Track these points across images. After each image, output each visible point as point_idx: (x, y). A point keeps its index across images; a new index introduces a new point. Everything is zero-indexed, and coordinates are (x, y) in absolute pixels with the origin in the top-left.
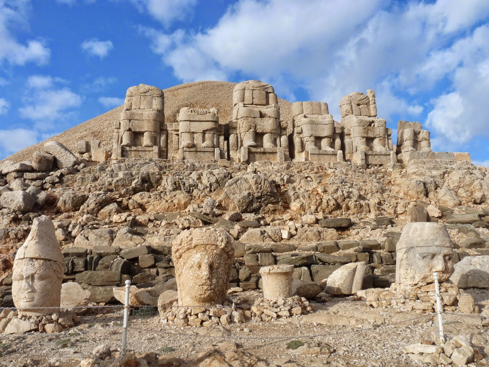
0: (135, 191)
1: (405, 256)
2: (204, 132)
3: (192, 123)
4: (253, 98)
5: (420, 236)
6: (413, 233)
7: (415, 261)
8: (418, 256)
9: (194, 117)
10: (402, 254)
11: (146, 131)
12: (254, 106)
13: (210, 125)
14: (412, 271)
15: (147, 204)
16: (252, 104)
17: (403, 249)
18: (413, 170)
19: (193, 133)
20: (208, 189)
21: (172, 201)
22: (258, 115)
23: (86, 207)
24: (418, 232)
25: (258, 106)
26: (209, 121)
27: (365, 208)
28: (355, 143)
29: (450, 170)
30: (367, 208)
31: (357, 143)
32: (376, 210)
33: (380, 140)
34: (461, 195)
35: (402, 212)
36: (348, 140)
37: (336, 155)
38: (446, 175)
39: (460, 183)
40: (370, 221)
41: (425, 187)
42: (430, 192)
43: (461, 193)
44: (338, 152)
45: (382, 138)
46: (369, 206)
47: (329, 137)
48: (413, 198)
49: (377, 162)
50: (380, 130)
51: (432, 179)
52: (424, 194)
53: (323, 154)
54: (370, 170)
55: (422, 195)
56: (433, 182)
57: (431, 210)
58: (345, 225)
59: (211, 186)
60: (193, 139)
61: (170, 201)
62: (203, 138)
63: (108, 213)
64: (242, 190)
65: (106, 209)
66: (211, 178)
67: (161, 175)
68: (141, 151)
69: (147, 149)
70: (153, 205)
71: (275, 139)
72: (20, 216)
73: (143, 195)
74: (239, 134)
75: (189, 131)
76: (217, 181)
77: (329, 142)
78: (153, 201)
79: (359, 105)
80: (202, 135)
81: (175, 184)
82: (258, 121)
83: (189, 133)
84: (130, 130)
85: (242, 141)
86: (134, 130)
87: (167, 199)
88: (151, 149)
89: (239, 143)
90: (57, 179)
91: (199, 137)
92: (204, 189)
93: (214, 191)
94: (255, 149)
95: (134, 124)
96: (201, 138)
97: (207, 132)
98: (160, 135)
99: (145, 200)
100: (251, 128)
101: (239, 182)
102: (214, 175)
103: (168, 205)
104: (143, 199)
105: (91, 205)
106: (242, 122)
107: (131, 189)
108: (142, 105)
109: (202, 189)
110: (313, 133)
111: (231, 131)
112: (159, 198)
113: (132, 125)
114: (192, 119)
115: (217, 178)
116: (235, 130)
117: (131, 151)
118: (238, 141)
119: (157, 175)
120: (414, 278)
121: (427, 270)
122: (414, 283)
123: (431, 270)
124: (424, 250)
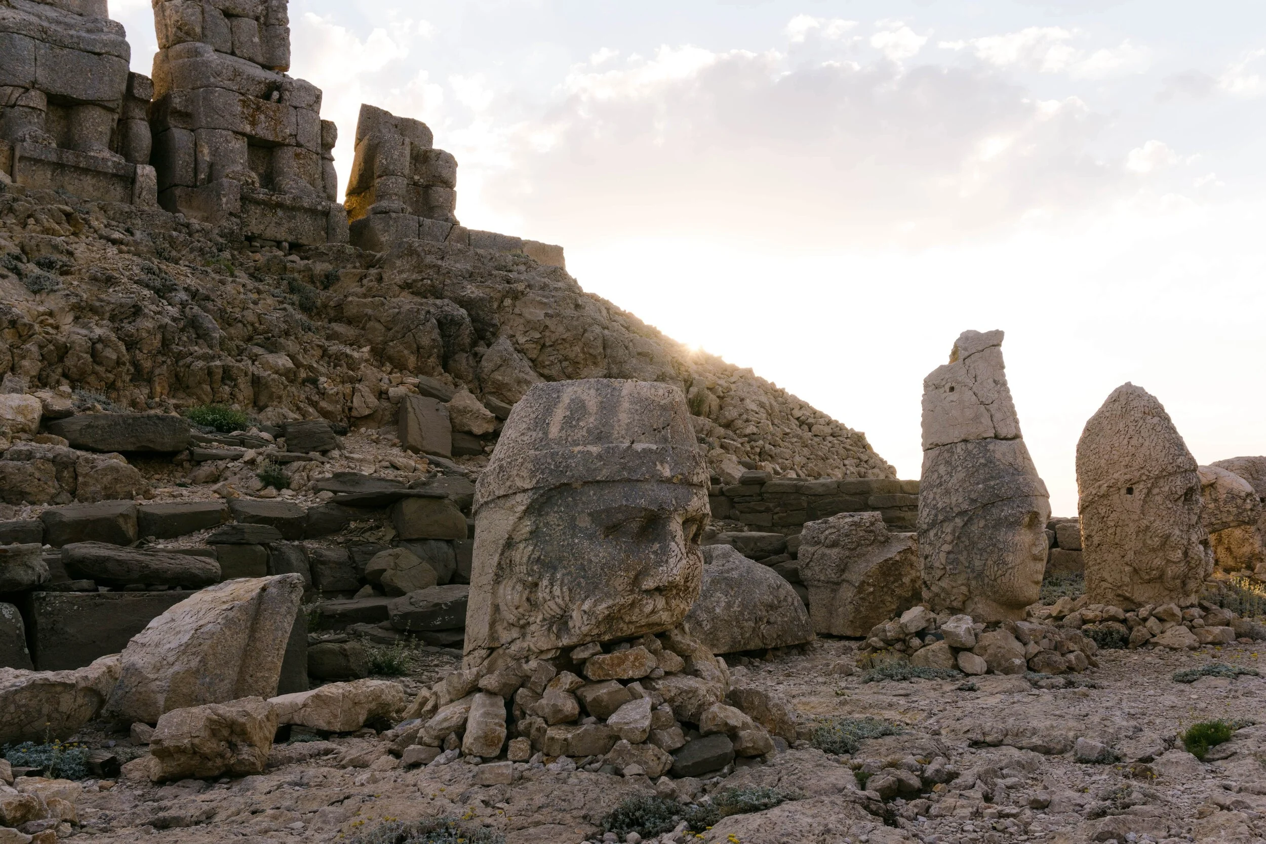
1: (527, 526)
5: (599, 437)
6: (569, 423)
7: (572, 546)
8: (584, 522)
10: (512, 519)
14: (557, 591)
17: (519, 497)
18: (404, 276)
24: (591, 421)
27: (242, 386)
28: (206, 151)
29: (521, 287)
30: (245, 390)
31: (215, 152)
32: (280, 397)
33: (297, 156)
34: (546, 372)
35: (367, 412)
36: (180, 135)
37: (129, 180)
38: (508, 302)
39: (547, 333)
40: (265, 435)
41: (443, 336)
42: (455, 353)
43: (547, 363)
44: (139, 171)
45: (304, 151)
46: (256, 381)
47: (105, 108)
48: (401, 371)
49: (281, 234)
50: (301, 122)
51: (463, 311)
52: (438, 357)
53: (76, 168)
54: (258, 256)
55: (432, 361)
56: (468, 320)
57: (464, 411)
58: (166, 442)
77: (105, 128)
79: (227, 14)
110: (42, 78)
120: (561, 622)
121: (621, 582)
122: (565, 641)
123: (636, 581)
124: (616, 497)
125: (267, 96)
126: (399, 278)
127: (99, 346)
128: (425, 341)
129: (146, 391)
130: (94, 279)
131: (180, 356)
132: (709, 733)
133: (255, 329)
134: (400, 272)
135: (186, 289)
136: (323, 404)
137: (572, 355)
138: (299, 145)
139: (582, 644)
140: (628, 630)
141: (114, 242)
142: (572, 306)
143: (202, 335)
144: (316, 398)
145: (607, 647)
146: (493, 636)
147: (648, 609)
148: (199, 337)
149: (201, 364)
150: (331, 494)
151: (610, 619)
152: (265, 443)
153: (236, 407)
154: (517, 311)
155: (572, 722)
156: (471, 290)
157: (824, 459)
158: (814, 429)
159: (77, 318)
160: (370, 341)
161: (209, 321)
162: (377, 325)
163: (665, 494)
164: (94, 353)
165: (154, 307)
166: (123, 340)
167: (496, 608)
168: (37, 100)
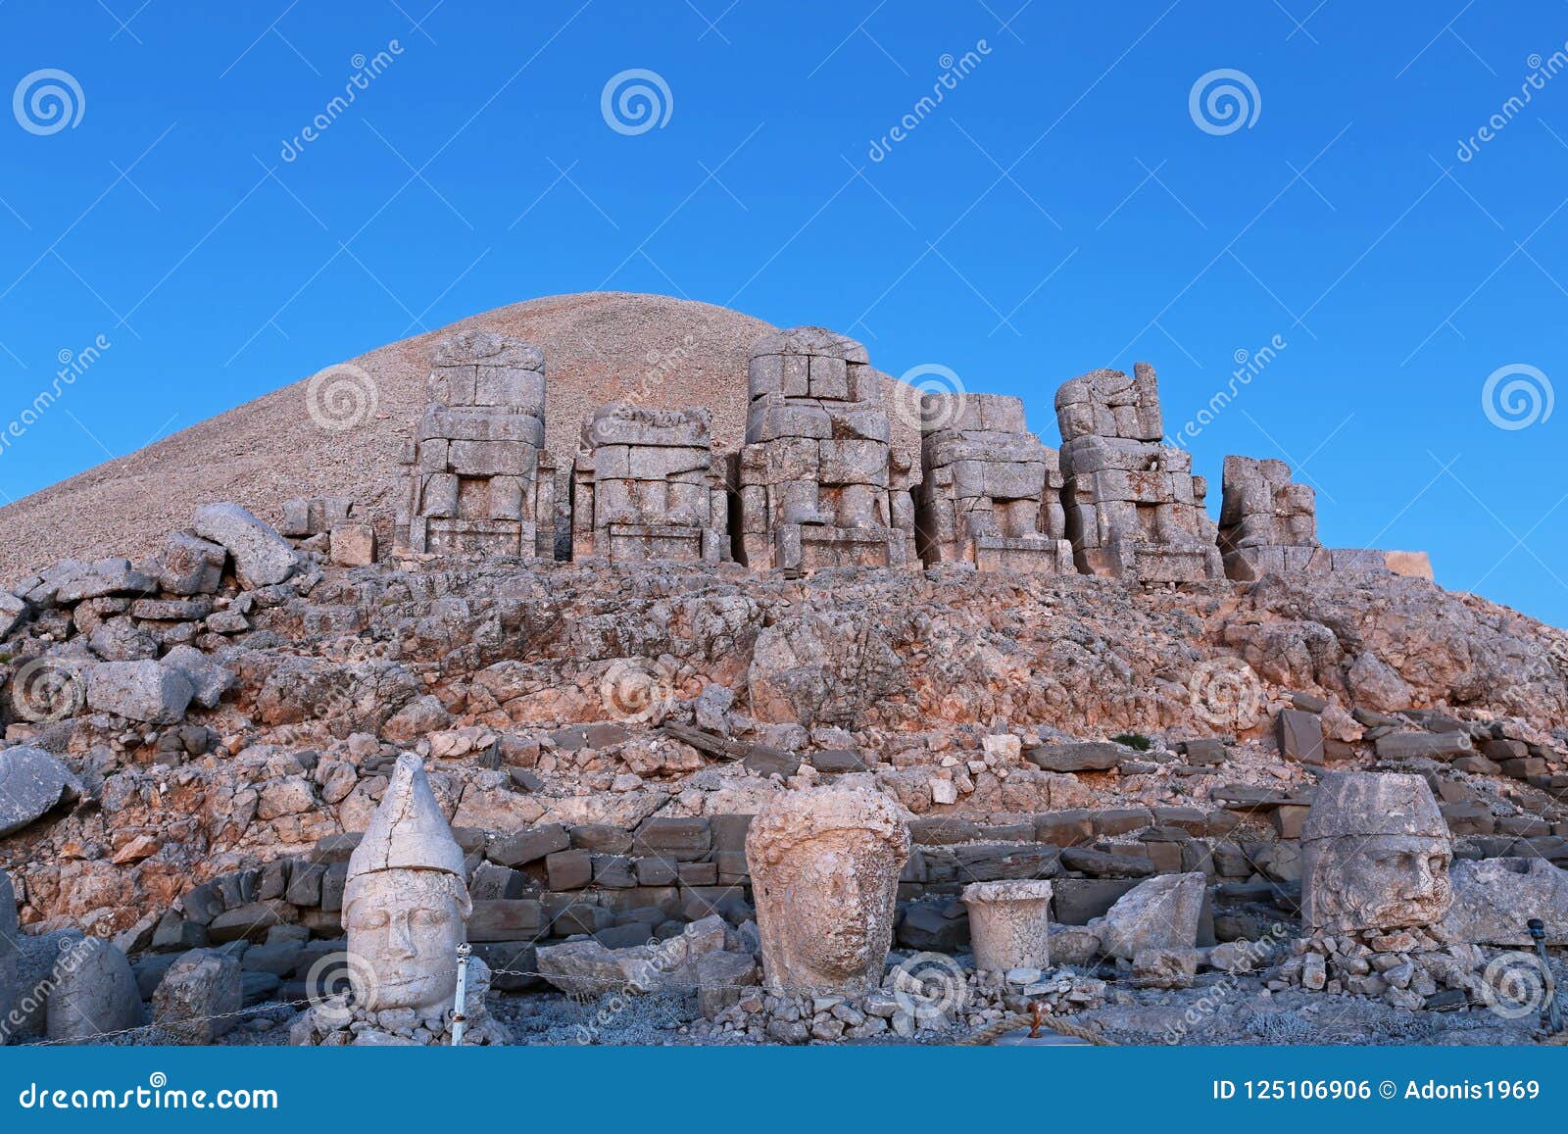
0: (485, 659)
2: (670, 479)
3: (634, 450)
4: (809, 380)
5: (1367, 808)
6: (1348, 799)
9: (641, 434)
11: (497, 474)
12: (813, 402)
13: (690, 458)
14: (1350, 897)
15: (523, 698)
16: (808, 396)
17: (1324, 841)
19: (638, 480)
20: (702, 655)
21: (596, 690)
22: (828, 432)
23: (348, 705)
24: (1361, 799)
25: (826, 403)
26: (682, 446)
27: (1150, 712)
28: (1105, 519)
29: (1381, 603)
30: (1153, 713)
31: (1111, 518)
32: (1180, 718)
33: (1176, 510)
34: (1412, 678)
35: (1250, 725)
36: (1086, 510)
37: (1053, 553)
38: (1369, 619)
39: (1410, 644)
40: (1172, 753)
41: (1312, 654)
42: (1324, 667)
43: (1413, 670)
44: (1059, 545)
45: (1180, 505)
46: (1161, 707)
47: (1030, 500)
48: (1278, 685)
49: (1169, 576)
50: (1176, 483)
51: (1329, 631)
52: (1309, 672)
53: (1016, 550)
54: (1151, 598)
55: (1304, 676)
56: (1333, 637)
57: (1333, 723)
58: (1102, 761)
59: (710, 642)
60: (637, 499)
61: (589, 689)
62: (667, 498)
63: (412, 724)
64: (805, 658)
65: (407, 713)
66: (711, 621)
67: (556, 609)
68: (485, 533)
69: (503, 529)
70: (540, 702)
71: (877, 502)
72: (149, 738)
73: (509, 670)
74: (771, 487)
75: (626, 476)
76: (727, 631)
77: (1032, 515)
78: (540, 687)
79: (1111, 406)
80: (663, 486)
81: (604, 637)
82: (829, 448)
83: (625, 480)
84: (450, 469)
85: (778, 507)
86: (462, 472)
87: (581, 684)
88: (514, 528)
89: (773, 514)
90: (243, 619)
91: (654, 495)
92: (689, 654)
93: (718, 659)
94: (820, 530)
95: (460, 453)
96: (662, 497)
97: (681, 478)
98: (538, 484)
99: (517, 684)
100: (806, 470)
101: (795, 634)
102: (718, 613)
103: (584, 702)
104: (509, 681)
105: (361, 702)
106: (781, 450)
107: (472, 651)
108: (480, 393)
109: (682, 653)
110: (988, 486)
111: (747, 477)
112: (554, 678)
113: (455, 456)
114: (634, 440)
115: (727, 624)
116: (757, 475)
117: (452, 533)
118: (767, 507)
119: (546, 610)
120: (1355, 914)
122: (1359, 926)
123: (1399, 893)
125: (1147, 468)
126: (1269, 604)
127: (1049, 691)
128: (1296, 661)
129: (1083, 720)
131: (1103, 693)
133: (1156, 664)
134: (1270, 599)
135: (1103, 639)
137: (1437, 662)
138: (1176, 501)
140: (1398, 922)
141: (1048, 605)
142: (1434, 617)
143: (1118, 674)
146: (1316, 920)
147: (1410, 910)
148: (1115, 676)
149: (1119, 697)
150: (1224, 802)
151: (1385, 915)
152: (1172, 758)
153: (1148, 729)
154: (1379, 625)
155: (1365, 973)
156: (1334, 612)
161: (1122, 664)
162: (1254, 649)
163: (1413, 842)
164: (1046, 697)
165: (1082, 658)
166: (1063, 685)
167: (1317, 905)
168: (986, 503)
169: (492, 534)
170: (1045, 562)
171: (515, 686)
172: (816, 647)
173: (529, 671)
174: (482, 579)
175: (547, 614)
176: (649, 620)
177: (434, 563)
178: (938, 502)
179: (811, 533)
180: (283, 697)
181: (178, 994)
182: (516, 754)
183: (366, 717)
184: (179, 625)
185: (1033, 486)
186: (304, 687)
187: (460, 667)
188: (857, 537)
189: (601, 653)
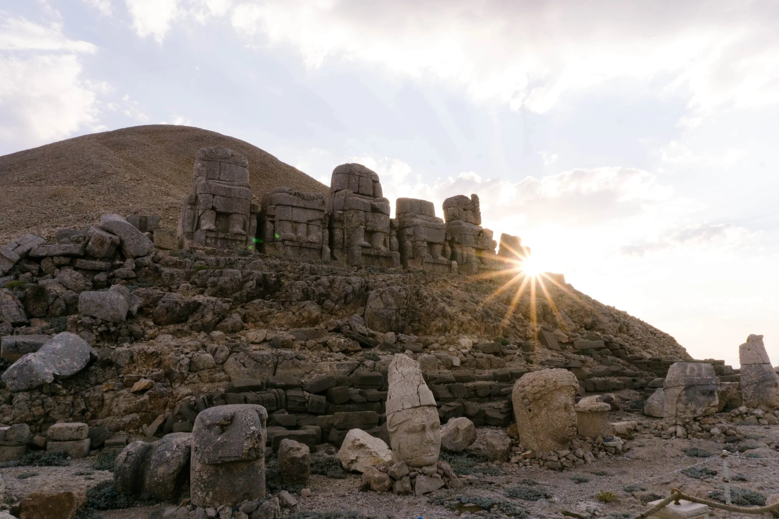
0: (250, 298)
2: (308, 223)
3: (294, 209)
4: (359, 186)
5: (699, 375)
6: (691, 372)
7: (695, 397)
8: (698, 392)
9: (298, 202)
11: (234, 213)
12: (361, 196)
13: (317, 215)
14: (693, 406)
15: (269, 316)
16: (359, 193)
17: (681, 387)
19: (296, 222)
20: (343, 301)
21: (300, 314)
22: (370, 209)
23: (200, 317)
24: (696, 372)
25: (366, 197)
26: (314, 209)
28: (465, 254)
31: (468, 254)
35: (531, 336)
36: (458, 250)
37: (450, 266)
40: (516, 346)
44: (452, 263)
47: (440, 244)
53: (437, 264)
57: (558, 335)
59: (346, 296)
60: (295, 230)
61: (297, 313)
62: (307, 230)
63: (230, 327)
64: (387, 305)
65: (226, 321)
66: (347, 287)
67: (278, 277)
68: (231, 240)
69: (239, 238)
70: (276, 318)
71: (385, 240)
72: (112, 329)
73: (262, 304)
74: (345, 230)
75: (290, 219)
76: (354, 291)
77: (440, 250)
78: (276, 312)
79: (464, 210)
80: (305, 226)
81: (303, 291)
82: (370, 216)
83: (290, 221)
84: (213, 208)
85: (348, 238)
86: (219, 210)
87: (294, 311)
88: (244, 238)
89: (346, 241)
90: (133, 273)
91: (302, 228)
92: (338, 300)
93: (349, 303)
94: (368, 250)
95: (218, 202)
96: (305, 230)
97: (313, 223)
98: (250, 219)
99: (266, 310)
100: (361, 224)
101: (384, 295)
102: (350, 284)
103: (296, 319)
104: (262, 309)
105: (207, 316)
106: (351, 215)
107: (244, 294)
108: (222, 174)
109: (335, 300)
110: (426, 237)
111: (336, 225)
112: (282, 308)
113: (216, 203)
114: (295, 204)
115: (353, 287)
116: (340, 224)
117: (216, 238)
118: (344, 238)
119: (273, 277)
120: (694, 412)
121: (706, 404)
122: (695, 416)
123: (709, 404)
124: (705, 388)
125: (479, 235)
130: (461, 301)
131: (486, 322)
132: (729, 435)
136: (519, 334)
138: (487, 248)
139: (699, 416)
140: (708, 414)
144: (517, 332)
145: (704, 417)
146: (676, 413)
149: (492, 325)
151: (705, 412)
152: (518, 349)
155: (700, 432)
157: (663, 346)
158: (657, 335)
159: (463, 314)
160: (521, 312)
163: (714, 387)
167: (677, 408)
168: (425, 244)
169: (234, 240)
170: (447, 269)
171: (265, 311)
172: (391, 300)
173: (271, 305)
174: (240, 261)
175: (274, 279)
176: (320, 285)
177: (212, 251)
178: (407, 242)
179: (365, 251)
180: (168, 312)
181: (301, 461)
182: (282, 342)
183: (209, 323)
184: (101, 273)
185: (442, 240)
186: (179, 308)
187: (239, 301)
188: (382, 254)
189: (302, 298)
